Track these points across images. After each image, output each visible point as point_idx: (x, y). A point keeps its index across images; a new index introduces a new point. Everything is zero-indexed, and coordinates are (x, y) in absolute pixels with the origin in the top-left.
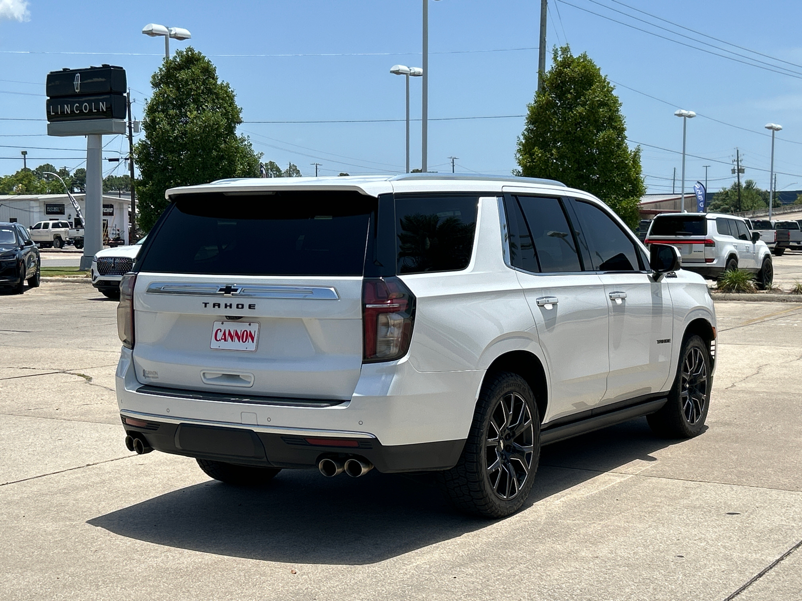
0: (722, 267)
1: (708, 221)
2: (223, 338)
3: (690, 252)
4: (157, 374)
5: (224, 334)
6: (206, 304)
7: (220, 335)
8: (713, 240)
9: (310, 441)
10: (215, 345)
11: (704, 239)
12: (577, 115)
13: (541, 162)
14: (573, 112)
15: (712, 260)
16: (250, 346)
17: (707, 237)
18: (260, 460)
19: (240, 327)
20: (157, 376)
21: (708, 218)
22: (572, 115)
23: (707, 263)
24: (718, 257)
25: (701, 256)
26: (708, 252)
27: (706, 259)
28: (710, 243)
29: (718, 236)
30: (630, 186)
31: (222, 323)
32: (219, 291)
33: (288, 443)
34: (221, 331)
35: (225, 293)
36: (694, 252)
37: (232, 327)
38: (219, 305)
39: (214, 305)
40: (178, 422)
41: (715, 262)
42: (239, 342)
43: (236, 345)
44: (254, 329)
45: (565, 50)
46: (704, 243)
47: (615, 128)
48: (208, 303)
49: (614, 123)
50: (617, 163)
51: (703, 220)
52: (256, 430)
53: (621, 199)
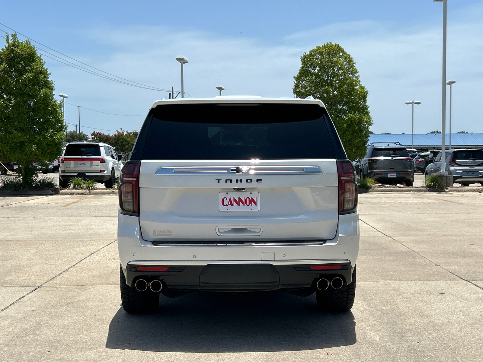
0: (109, 175)
1: (101, 147)
2: (229, 203)
3: (91, 166)
4: (171, 233)
5: (230, 200)
6: (219, 181)
7: (226, 201)
8: (104, 159)
9: (313, 268)
10: (222, 208)
11: (99, 158)
12: (26, 79)
13: (3, 107)
14: (23, 76)
15: (104, 171)
16: (253, 207)
17: (100, 157)
18: (274, 284)
19: (243, 196)
20: (170, 233)
21: (100, 146)
22: (23, 78)
23: (102, 173)
24: (107, 169)
25: (98, 168)
26: (102, 166)
27: (101, 170)
28: (102, 161)
29: (106, 156)
30: (60, 125)
31: (227, 193)
32: (231, 171)
33: (297, 271)
34: (227, 199)
35: (237, 172)
36: (94, 166)
37: (236, 196)
38: (231, 181)
39: (226, 181)
40: (205, 264)
41: (106, 172)
42: (244, 205)
43: (242, 208)
44: (254, 196)
45: (14, 36)
46: (100, 161)
47: (49, 88)
48: (221, 180)
49: (47, 85)
50: (52, 110)
51: (98, 147)
52: (274, 263)
53: (56, 133)
